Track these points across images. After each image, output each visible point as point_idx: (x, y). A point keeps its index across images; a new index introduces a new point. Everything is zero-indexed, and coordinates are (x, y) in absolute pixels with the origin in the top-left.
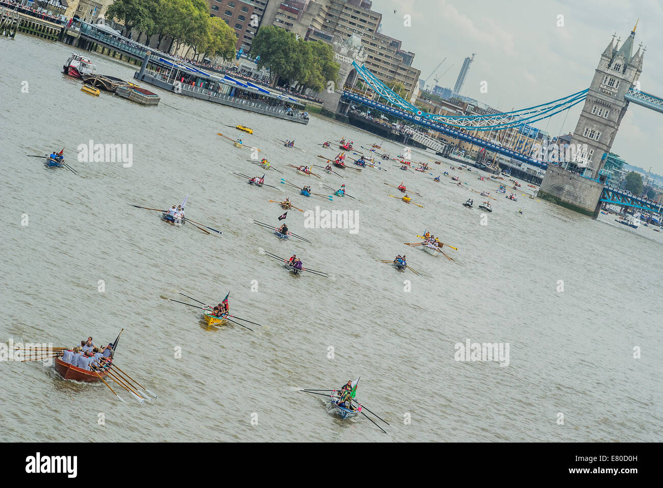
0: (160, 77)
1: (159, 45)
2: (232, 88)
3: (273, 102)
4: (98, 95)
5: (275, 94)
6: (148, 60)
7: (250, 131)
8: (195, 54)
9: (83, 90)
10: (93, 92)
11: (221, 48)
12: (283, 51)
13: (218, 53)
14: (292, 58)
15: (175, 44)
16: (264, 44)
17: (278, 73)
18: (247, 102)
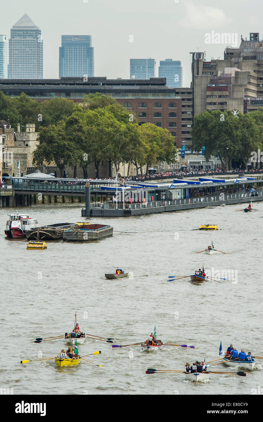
0: (108, 206)
1: (97, 173)
2: (185, 190)
3: (232, 189)
4: (45, 248)
5: (232, 179)
6: (90, 192)
7: (215, 227)
8: (138, 168)
9: (28, 248)
10: (40, 246)
11: (161, 153)
12: (225, 132)
13: (160, 159)
14: (237, 136)
15: (114, 166)
16: (203, 132)
17: (228, 156)
18: (205, 198)
